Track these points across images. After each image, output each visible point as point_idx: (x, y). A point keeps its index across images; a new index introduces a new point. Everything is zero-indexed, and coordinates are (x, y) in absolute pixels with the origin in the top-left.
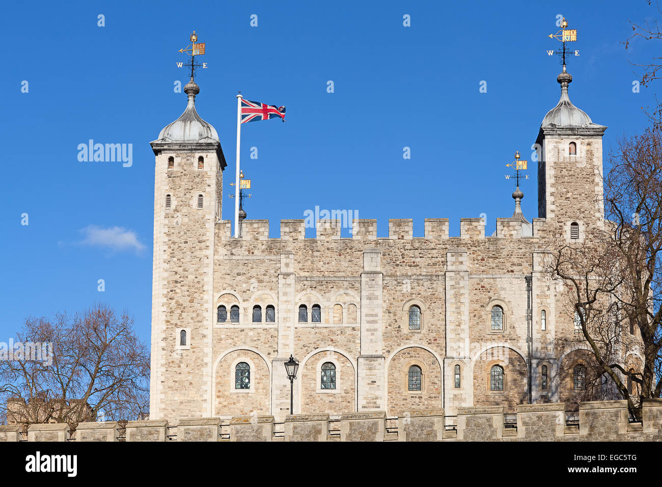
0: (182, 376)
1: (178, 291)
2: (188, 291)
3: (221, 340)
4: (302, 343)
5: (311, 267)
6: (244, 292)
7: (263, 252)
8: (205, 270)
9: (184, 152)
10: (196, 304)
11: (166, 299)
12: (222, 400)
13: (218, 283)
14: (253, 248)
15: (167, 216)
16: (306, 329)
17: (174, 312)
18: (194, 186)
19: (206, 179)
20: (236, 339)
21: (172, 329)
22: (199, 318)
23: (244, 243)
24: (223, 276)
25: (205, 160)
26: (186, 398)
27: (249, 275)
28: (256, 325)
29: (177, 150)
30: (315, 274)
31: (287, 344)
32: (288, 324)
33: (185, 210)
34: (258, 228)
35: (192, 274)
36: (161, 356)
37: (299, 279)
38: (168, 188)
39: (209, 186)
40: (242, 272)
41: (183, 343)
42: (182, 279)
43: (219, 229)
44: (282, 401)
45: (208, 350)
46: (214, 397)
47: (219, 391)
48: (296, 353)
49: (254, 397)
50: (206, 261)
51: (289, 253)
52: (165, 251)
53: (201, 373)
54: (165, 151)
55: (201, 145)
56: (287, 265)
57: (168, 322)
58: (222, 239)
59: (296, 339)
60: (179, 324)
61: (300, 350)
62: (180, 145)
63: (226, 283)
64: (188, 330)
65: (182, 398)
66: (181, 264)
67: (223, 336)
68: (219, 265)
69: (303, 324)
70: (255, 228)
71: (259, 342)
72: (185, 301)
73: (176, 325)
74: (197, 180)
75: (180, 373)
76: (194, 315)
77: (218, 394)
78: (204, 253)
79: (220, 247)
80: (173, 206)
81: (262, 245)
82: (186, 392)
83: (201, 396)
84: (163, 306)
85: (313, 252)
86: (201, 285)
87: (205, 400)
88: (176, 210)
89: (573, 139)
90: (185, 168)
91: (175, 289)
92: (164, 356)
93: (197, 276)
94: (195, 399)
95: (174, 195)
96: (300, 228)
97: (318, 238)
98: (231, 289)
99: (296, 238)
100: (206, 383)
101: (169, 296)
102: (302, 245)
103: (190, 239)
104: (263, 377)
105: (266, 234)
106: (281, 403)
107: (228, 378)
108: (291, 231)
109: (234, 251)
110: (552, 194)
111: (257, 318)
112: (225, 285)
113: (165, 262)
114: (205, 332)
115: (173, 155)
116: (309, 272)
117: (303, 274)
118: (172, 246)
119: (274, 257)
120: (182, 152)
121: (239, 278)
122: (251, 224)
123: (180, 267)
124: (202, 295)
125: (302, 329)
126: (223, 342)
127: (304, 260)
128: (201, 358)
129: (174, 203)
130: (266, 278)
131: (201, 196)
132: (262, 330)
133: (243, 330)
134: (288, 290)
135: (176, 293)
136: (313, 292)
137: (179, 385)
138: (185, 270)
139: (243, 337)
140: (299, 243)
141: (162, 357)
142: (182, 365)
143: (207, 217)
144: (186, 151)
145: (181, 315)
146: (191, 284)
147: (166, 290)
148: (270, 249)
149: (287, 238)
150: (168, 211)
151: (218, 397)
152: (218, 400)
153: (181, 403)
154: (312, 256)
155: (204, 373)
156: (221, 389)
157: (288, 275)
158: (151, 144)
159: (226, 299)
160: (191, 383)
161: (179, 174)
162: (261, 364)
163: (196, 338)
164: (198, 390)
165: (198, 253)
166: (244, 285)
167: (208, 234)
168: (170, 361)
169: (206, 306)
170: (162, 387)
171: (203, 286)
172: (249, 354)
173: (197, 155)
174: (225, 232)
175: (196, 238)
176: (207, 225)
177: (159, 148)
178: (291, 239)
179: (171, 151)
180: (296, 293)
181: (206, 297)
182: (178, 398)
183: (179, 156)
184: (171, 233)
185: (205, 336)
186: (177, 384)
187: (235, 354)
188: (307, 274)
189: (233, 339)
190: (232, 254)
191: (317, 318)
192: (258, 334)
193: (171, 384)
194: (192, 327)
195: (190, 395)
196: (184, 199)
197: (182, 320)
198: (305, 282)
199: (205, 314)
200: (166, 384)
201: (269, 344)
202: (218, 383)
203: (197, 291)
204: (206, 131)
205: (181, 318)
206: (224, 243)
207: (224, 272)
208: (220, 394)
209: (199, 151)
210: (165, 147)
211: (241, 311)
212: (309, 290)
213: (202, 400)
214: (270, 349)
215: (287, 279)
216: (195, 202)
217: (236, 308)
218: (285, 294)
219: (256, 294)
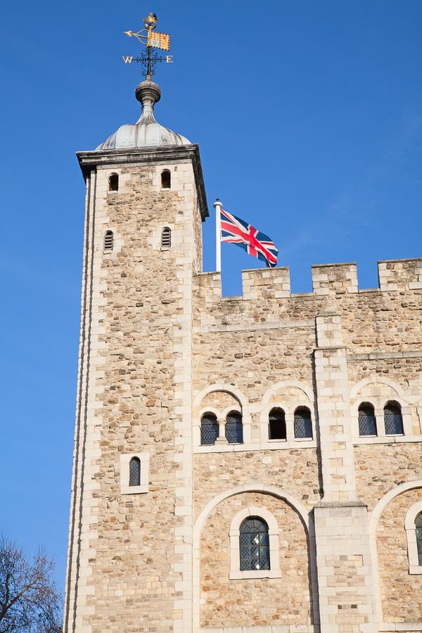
0: (133, 546)
1: (125, 387)
2: (144, 386)
3: (209, 474)
4: (368, 475)
5: (375, 338)
6: (249, 386)
7: (281, 316)
8: (176, 348)
9: (135, 164)
10: (160, 409)
11: (102, 402)
12: (213, 595)
13: (201, 373)
14: (262, 311)
15: (106, 265)
16: (377, 447)
17: (117, 426)
18: (154, 216)
19: (174, 203)
20: (238, 472)
21: (113, 457)
22: (166, 434)
23: (247, 304)
24: (209, 362)
25: (173, 177)
26: (140, 591)
27: (259, 356)
28: (277, 444)
29: (124, 162)
30: (384, 348)
31: (340, 474)
32: (340, 438)
33: (138, 253)
34: (272, 278)
35: (151, 357)
36: (90, 508)
37: (354, 359)
38: (107, 220)
39: (181, 213)
40: (244, 351)
41: (135, 479)
42: (132, 367)
43: (200, 285)
44: (340, 590)
45: (184, 492)
46: (197, 589)
47: (208, 578)
48: (360, 493)
49: (278, 586)
50: (177, 333)
51: (332, 315)
52: (101, 321)
53: (170, 538)
54: (104, 166)
55: (165, 151)
56: (329, 335)
57: (104, 443)
58: (207, 301)
59: (358, 466)
60: (127, 446)
61: (367, 489)
62: (129, 153)
63: (215, 373)
64: (145, 458)
65: (133, 592)
66: (130, 341)
67: (212, 468)
68: (202, 342)
69: (370, 439)
70: (264, 279)
71: (284, 475)
72: (139, 406)
73: (120, 449)
74: (160, 205)
75: (127, 541)
76: (156, 428)
77: (205, 583)
78: (172, 320)
79: (203, 314)
81: (280, 305)
82: (140, 578)
83: (171, 585)
84: (96, 415)
85: (376, 311)
86: (168, 376)
87: (179, 594)
88: (122, 254)
90: (138, 188)
91: (120, 384)
92: (97, 509)
93: (162, 360)
94: (159, 591)
95: (118, 232)
96: (347, 274)
97: (383, 288)
98: (225, 382)
99: (342, 290)
100: (179, 558)
101: (108, 397)
102: (353, 302)
103: (147, 299)
104: (296, 544)
105: (287, 287)
106: (338, 594)
107: (225, 550)
108: (332, 279)
109: (228, 319)
112: (214, 377)
113: (101, 339)
114: (177, 458)
115: (118, 171)
116: (371, 346)
117: (359, 350)
118: (115, 312)
119: (302, 324)
120: (132, 165)
121: (239, 362)
122: (259, 273)
123: (129, 346)
124: (171, 392)
125: (368, 447)
126: (213, 478)
127: (359, 327)
128: (171, 508)
129: (118, 243)
130: (292, 360)
131: (167, 230)
132: (288, 452)
133: (252, 455)
134: (335, 375)
135: (121, 392)
136: (384, 379)
137: (125, 564)
138: (138, 351)
139: (252, 466)
140: (349, 300)
141: (92, 511)
142: (132, 524)
143: (178, 261)
144: (139, 164)
145: (129, 430)
146: (150, 374)
147: (103, 386)
148: (294, 312)
149: (326, 291)
150: (107, 257)
151: (206, 589)
152: (205, 595)
153: (129, 602)
154: (375, 319)
155: (178, 538)
156: (210, 572)
157: (333, 350)
158: (78, 155)
159: (216, 402)
160: (150, 560)
161: (128, 198)
162: (291, 519)
163: (160, 471)
164: (165, 574)
165: (162, 322)
166: (250, 374)
167: (180, 289)
168: (108, 517)
169: (178, 410)
170: (90, 570)
171: (172, 377)
172: (264, 501)
173: (160, 168)
174: (211, 288)
175: (158, 298)
176: (179, 275)
177: (93, 160)
178: (333, 293)
179: (113, 166)
180: (350, 382)
181: (178, 395)
182: (122, 591)
183: (128, 172)
184: (113, 291)
185: (177, 466)
186: (122, 563)
187: (237, 502)
188: (368, 350)
189: (232, 472)
190: (225, 324)
192: (281, 460)
193: (107, 562)
194: (152, 450)
195: (149, 585)
196: (136, 236)
197: (133, 439)
198: (366, 364)
199: (177, 425)
200: (98, 563)
201: (304, 478)
202: (205, 561)
203: (161, 385)
204: (173, 137)
205: (130, 435)
206: (210, 306)
207: (211, 354)
208: (210, 582)
209: (163, 162)
210: (103, 159)
211: (246, 421)
212: (375, 377)
213: (172, 595)
214: (306, 488)
215: (331, 358)
216: (156, 240)
217: (236, 416)
218: (330, 383)
219: (275, 388)
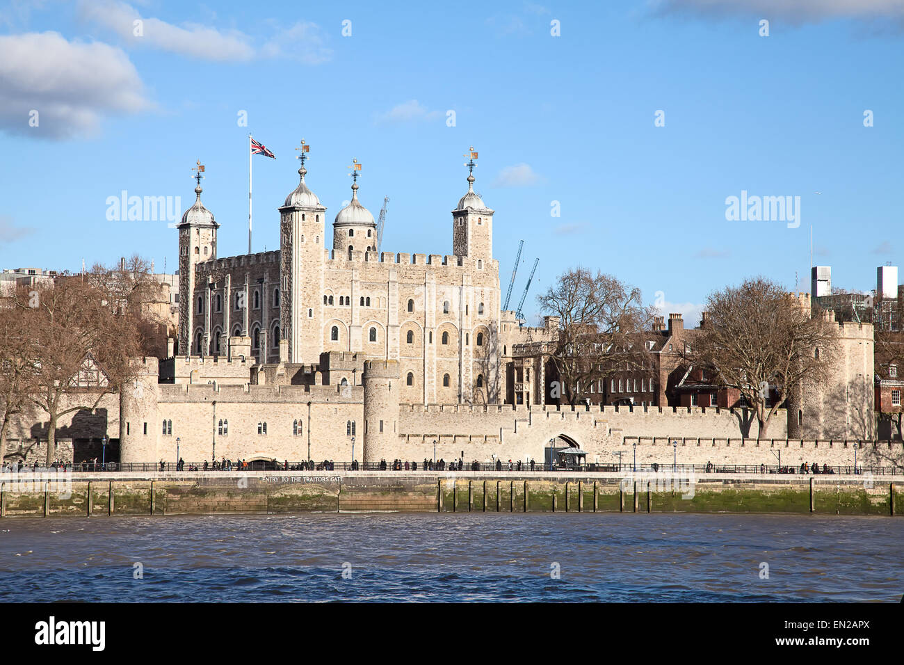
1: (308, 287)
2: (312, 288)
3: (325, 313)
5: (365, 277)
6: (335, 289)
7: (344, 268)
8: (320, 277)
9: (309, 212)
10: (315, 295)
11: (302, 292)
12: (325, 346)
14: (339, 265)
15: (302, 247)
16: (364, 310)
17: (306, 299)
18: (314, 231)
19: (320, 228)
20: (332, 314)
21: (305, 308)
22: (318, 303)
23: (336, 262)
24: (326, 280)
25: (319, 217)
26: (312, 345)
27: (338, 279)
28: (341, 307)
29: (305, 211)
30: (367, 281)
31: (356, 318)
32: (357, 307)
33: (310, 244)
35: (314, 279)
37: (361, 283)
39: (322, 231)
40: (334, 278)
41: (310, 316)
42: (309, 282)
47: (324, 341)
49: (340, 345)
50: (320, 272)
51: (356, 269)
52: (301, 266)
54: (301, 211)
55: (318, 209)
56: (356, 276)
57: (303, 304)
58: (326, 260)
59: (359, 315)
61: (361, 321)
62: (309, 208)
64: (312, 309)
65: (310, 345)
69: (362, 307)
70: (340, 255)
71: (343, 316)
72: (311, 293)
73: (307, 306)
74: (315, 228)
75: (309, 332)
76: (315, 301)
78: (319, 268)
80: (305, 242)
81: (344, 264)
82: (312, 342)
83: (319, 344)
84: (301, 295)
87: (321, 347)
88: (307, 244)
89: (480, 216)
90: (310, 221)
91: (306, 286)
92: (301, 323)
93: (316, 280)
94: (316, 346)
95: (305, 236)
98: (330, 287)
99: (359, 261)
100: (321, 337)
101: (304, 290)
103: (313, 260)
104: (344, 334)
107: (328, 335)
109: (331, 267)
110: (471, 245)
111: (341, 303)
112: (327, 285)
113: (301, 272)
114: (320, 310)
115: (305, 213)
116: (365, 279)
117: (363, 281)
118: (305, 263)
119: (349, 271)
121: (334, 281)
123: (309, 274)
124: (318, 289)
125: (362, 310)
126: (326, 315)
127: (363, 273)
128: (318, 324)
129: (305, 240)
130: (346, 282)
131: (318, 237)
132: (344, 309)
133: (335, 309)
134: (356, 289)
135: (307, 289)
136: (367, 290)
138: (311, 277)
139: (335, 313)
142: (310, 327)
143: (321, 248)
145: (309, 301)
146: (314, 284)
148: (347, 266)
149: (354, 261)
150: (302, 244)
151: (324, 344)
153: (310, 348)
154: (366, 271)
155: (320, 332)
156: (326, 340)
157: (357, 281)
159: (327, 292)
161: (307, 224)
162: (344, 328)
163: (315, 313)
164: (317, 341)
165: (317, 268)
166: (336, 285)
167: (321, 258)
168: (304, 325)
169: (319, 296)
170: (301, 339)
171: (318, 284)
172: (338, 322)
173: (316, 214)
174: (328, 257)
175: (316, 260)
176: (321, 253)
178: (356, 262)
180: (360, 290)
181: (319, 291)
182: (308, 345)
183: (307, 214)
184: (304, 256)
185: (320, 312)
186: (308, 338)
187: (331, 322)
191: (368, 304)
192: (342, 311)
193: (305, 337)
194: (314, 307)
195: (314, 344)
196: (310, 238)
197: (310, 304)
198: (363, 285)
199: (319, 299)
200: (302, 337)
201: (347, 317)
202: (325, 338)
203: (316, 288)
206: (327, 262)
207: (327, 278)
211: (334, 299)
212: (365, 289)
213: (319, 347)
214: (347, 320)
215: (356, 284)
216: (315, 240)
217: (331, 297)
218: (355, 291)
219: (341, 290)
